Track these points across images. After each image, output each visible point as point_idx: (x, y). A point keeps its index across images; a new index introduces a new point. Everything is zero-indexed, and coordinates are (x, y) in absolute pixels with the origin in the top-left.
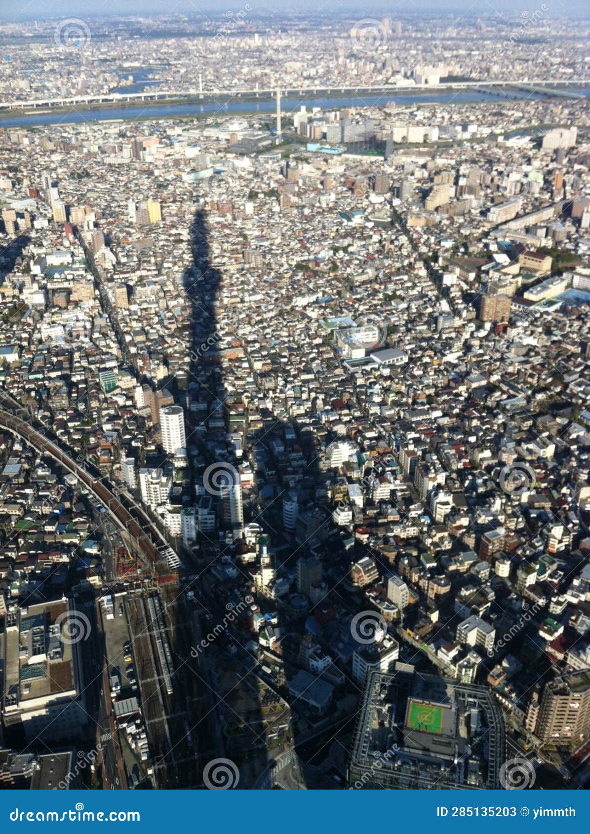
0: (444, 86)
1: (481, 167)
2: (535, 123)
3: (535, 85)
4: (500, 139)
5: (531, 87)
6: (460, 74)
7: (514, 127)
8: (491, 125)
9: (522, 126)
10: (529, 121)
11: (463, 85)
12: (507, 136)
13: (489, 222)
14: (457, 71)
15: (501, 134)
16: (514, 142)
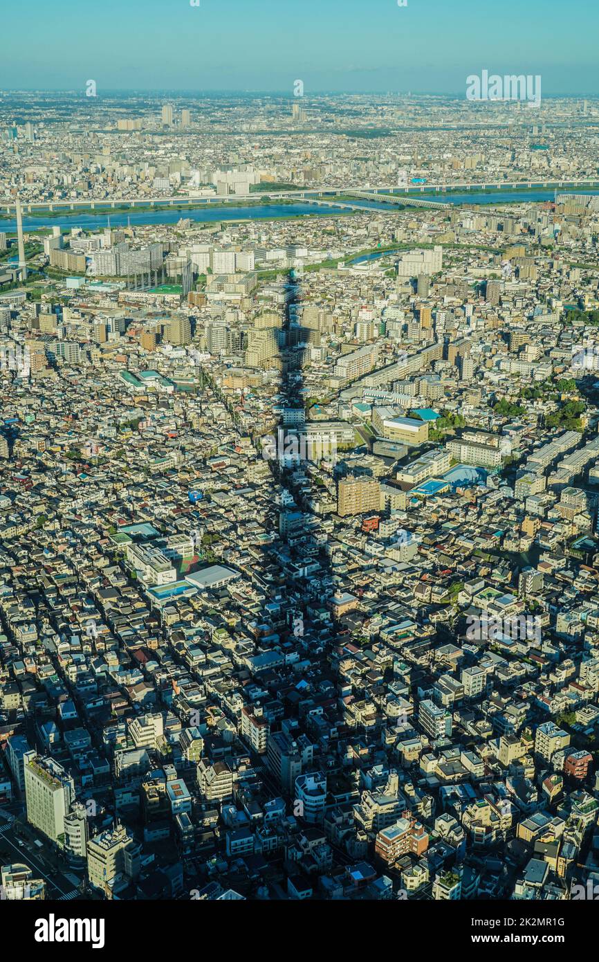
0: (258, 196)
1: (318, 304)
2: (385, 243)
3: (380, 192)
4: (341, 265)
5: (375, 195)
6: (277, 180)
7: (358, 249)
8: (326, 248)
9: (369, 247)
10: (377, 239)
11: (282, 195)
12: (350, 261)
13: (337, 378)
14: (272, 175)
15: (341, 259)
16: (360, 270)
